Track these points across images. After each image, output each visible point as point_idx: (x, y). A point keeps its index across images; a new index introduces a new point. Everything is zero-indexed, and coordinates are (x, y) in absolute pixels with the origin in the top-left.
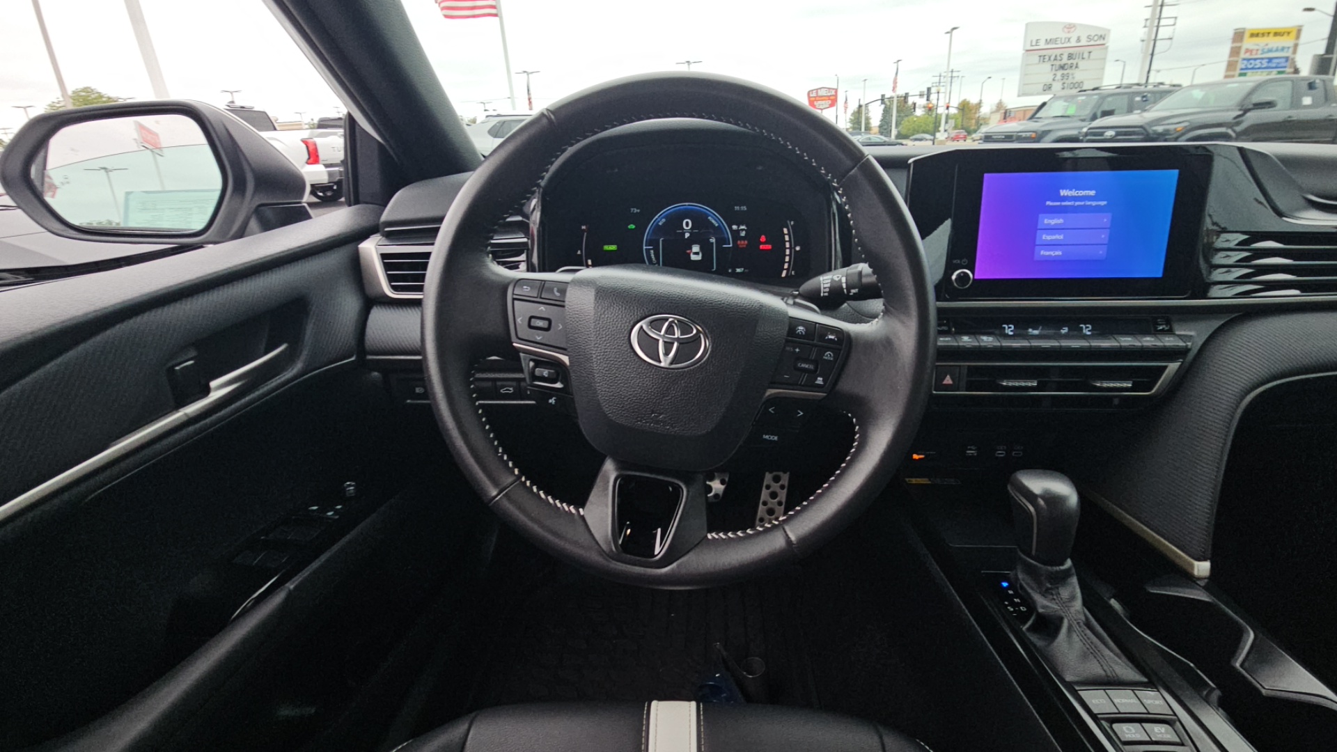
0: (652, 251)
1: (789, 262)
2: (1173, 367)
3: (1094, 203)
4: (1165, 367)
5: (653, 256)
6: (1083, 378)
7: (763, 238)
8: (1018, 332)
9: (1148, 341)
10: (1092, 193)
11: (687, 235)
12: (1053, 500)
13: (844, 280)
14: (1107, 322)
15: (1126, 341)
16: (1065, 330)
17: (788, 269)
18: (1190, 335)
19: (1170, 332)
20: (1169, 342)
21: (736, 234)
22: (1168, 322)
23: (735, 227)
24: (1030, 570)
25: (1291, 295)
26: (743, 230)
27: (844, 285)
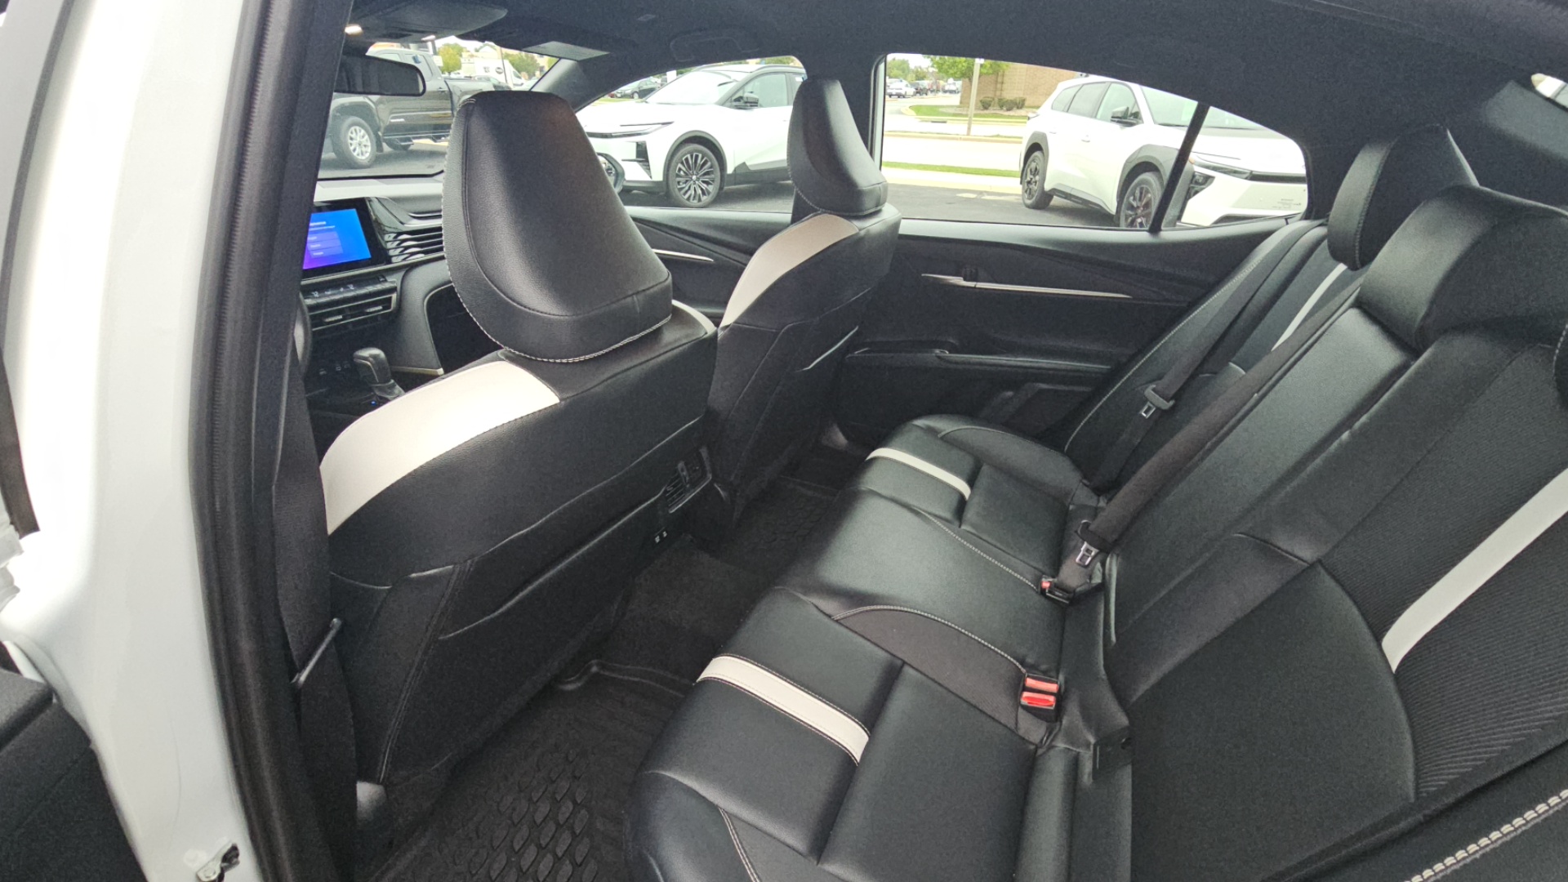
2: (394, 296)
3: (325, 228)
4: (391, 297)
6: (360, 310)
8: (322, 294)
9: (379, 287)
10: (324, 223)
12: (375, 357)
14: (359, 281)
15: (371, 289)
16: (342, 289)
18: (394, 280)
19: (386, 281)
20: (387, 285)
22: (384, 277)
24: (380, 389)
25: (421, 257)
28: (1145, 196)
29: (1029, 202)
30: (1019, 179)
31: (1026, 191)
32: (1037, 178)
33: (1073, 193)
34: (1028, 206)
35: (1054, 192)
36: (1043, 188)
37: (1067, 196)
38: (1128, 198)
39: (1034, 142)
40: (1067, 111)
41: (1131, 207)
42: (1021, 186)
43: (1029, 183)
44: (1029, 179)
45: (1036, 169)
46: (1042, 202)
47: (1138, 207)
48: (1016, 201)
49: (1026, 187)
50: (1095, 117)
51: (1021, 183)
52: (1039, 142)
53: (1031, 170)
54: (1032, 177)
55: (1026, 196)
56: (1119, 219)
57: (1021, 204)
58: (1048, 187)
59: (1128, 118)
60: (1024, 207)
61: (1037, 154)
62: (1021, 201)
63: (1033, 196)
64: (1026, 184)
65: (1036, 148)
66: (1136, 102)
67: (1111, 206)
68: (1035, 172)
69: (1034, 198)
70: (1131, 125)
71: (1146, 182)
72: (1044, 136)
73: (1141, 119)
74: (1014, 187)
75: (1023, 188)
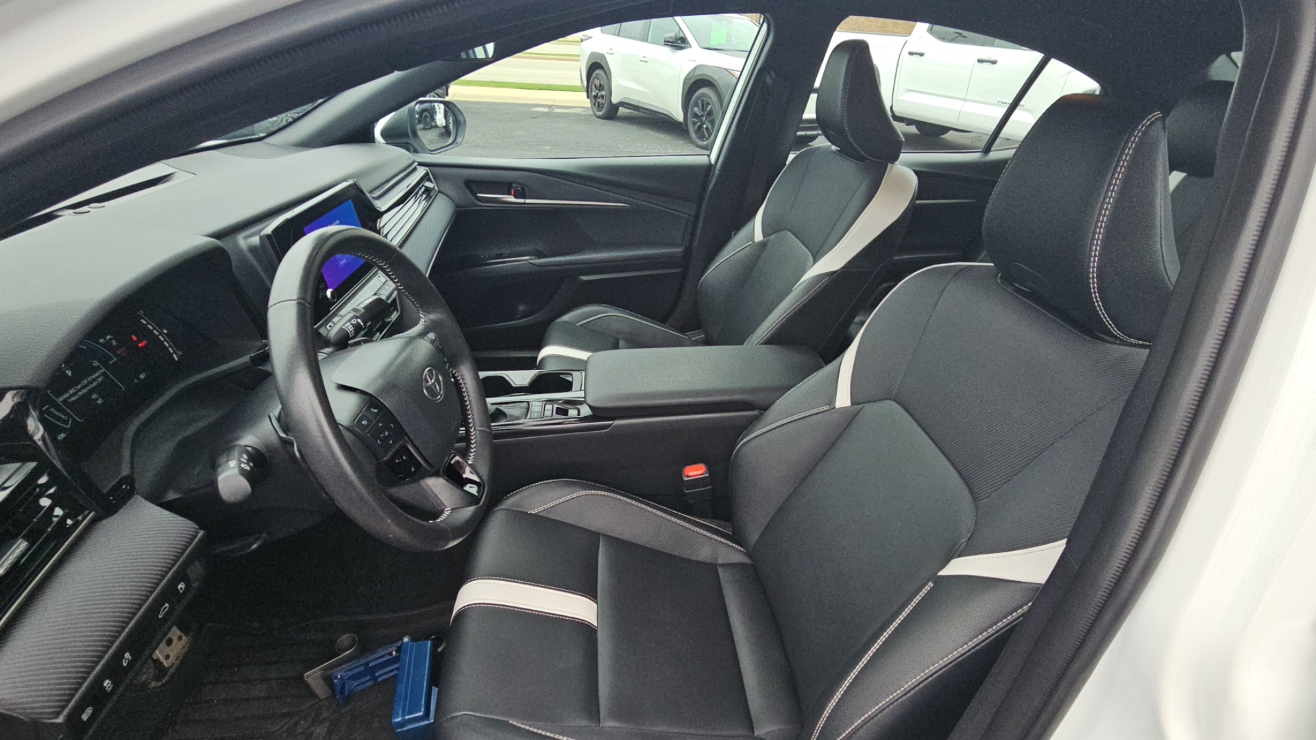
0: (52, 410)
1: (170, 346)
5: (57, 413)
7: (135, 338)
11: (69, 373)
13: (359, 320)
17: (174, 352)
21: (107, 345)
23: (101, 341)
26: (110, 339)
27: (362, 324)
28: (707, 107)
29: (600, 113)
30: (585, 94)
31: (595, 104)
32: (603, 93)
33: (640, 105)
34: (598, 117)
35: (622, 104)
36: (611, 102)
37: (636, 108)
38: (692, 108)
39: (593, 61)
40: (618, 35)
41: (696, 116)
42: (589, 100)
43: (595, 97)
44: (594, 93)
45: (600, 85)
46: (611, 113)
47: (702, 116)
48: (584, 113)
49: (594, 101)
50: (647, 41)
51: (588, 97)
52: (598, 61)
53: (595, 86)
54: (597, 91)
55: (596, 108)
56: (687, 126)
57: (591, 115)
58: (615, 100)
59: (679, 43)
60: (596, 119)
61: (598, 71)
62: (592, 113)
63: (602, 108)
64: (593, 99)
65: (596, 67)
66: (680, 29)
67: (679, 115)
68: (601, 88)
69: (604, 110)
70: (681, 48)
71: (703, 95)
72: (603, 57)
73: (688, 43)
74: (581, 100)
75: (591, 102)
